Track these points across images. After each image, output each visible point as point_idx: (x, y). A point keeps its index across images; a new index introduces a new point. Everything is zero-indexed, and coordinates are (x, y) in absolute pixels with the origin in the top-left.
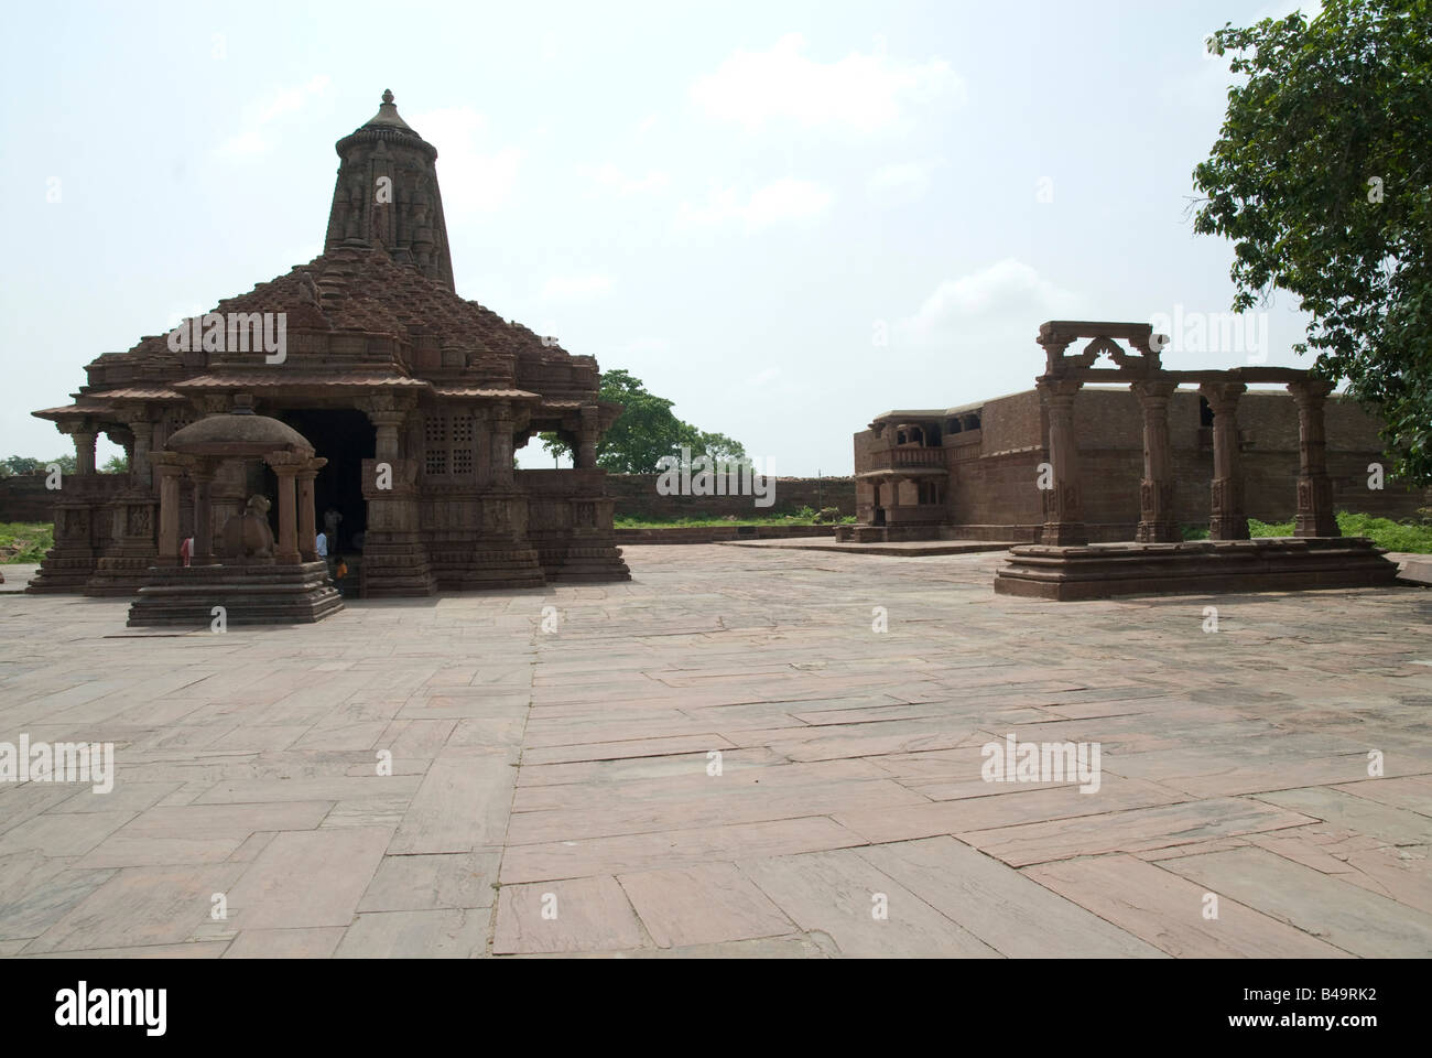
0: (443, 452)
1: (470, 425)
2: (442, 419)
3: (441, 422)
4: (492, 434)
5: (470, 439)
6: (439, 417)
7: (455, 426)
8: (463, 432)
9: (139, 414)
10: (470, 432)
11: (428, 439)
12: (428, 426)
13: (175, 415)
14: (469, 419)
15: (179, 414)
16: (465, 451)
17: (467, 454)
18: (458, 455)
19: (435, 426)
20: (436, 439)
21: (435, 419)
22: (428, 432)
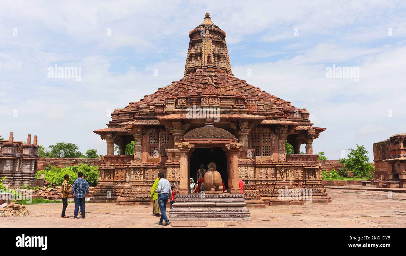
0: (259, 147)
1: (269, 136)
2: (258, 133)
3: (257, 135)
4: (278, 140)
5: (269, 141)
6: (257, 133)
7: (263, 136)
8: (266, 139)
9: (139, 131)
10: (269, 139)
11: (252, 141)
12: (252, 136)
13: (151, 131)
14: (269, 133)
15: (153, 131)
16: (267, 147)
17: (268, 148)
18: (265, 148)
19: (255, 136)
20: (255, 141)
21: (255, 133)
22: (252, 139)
